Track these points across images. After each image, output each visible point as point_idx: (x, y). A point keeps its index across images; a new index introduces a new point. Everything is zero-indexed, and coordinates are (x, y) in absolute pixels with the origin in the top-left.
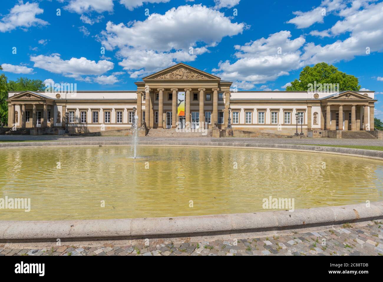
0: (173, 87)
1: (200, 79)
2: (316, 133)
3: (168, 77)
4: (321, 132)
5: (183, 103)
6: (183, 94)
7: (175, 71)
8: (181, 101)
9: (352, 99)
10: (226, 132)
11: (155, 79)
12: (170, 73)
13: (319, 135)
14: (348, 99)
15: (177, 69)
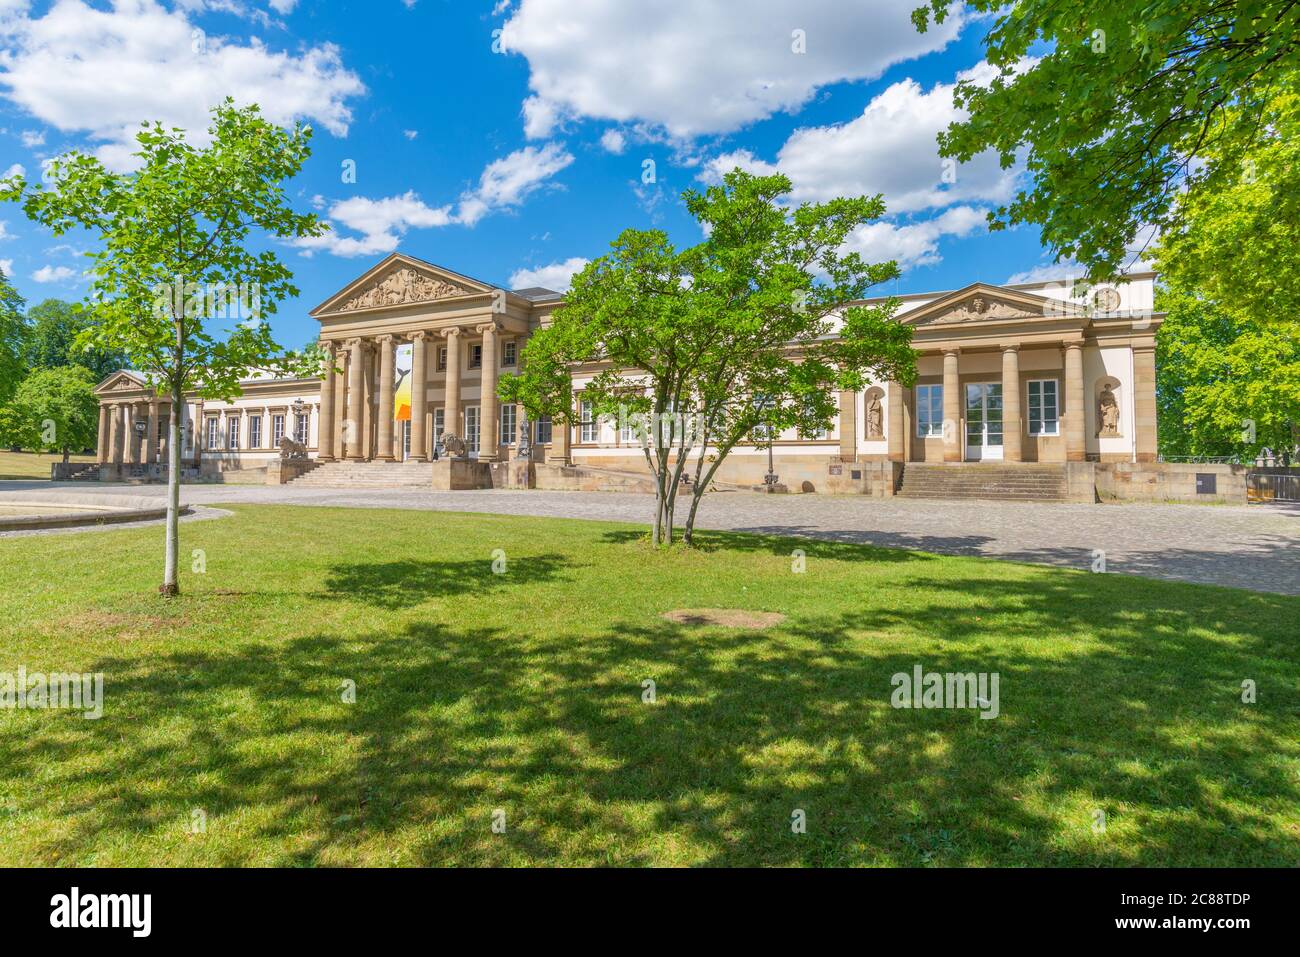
0: (382, 329)
1: (445, 297)
2: (840, 473)
3: (368, 301)
4: (859, 472)
5: (408, 378)
6: (409, 352)
7: (387, 282)
8: (403, 373)
9: (995, 319)
10: (511, 473)
11: (342, 312)
12: (375, 290)
13: (849, 485)
14: (981, 321)
15: (393, 273)
